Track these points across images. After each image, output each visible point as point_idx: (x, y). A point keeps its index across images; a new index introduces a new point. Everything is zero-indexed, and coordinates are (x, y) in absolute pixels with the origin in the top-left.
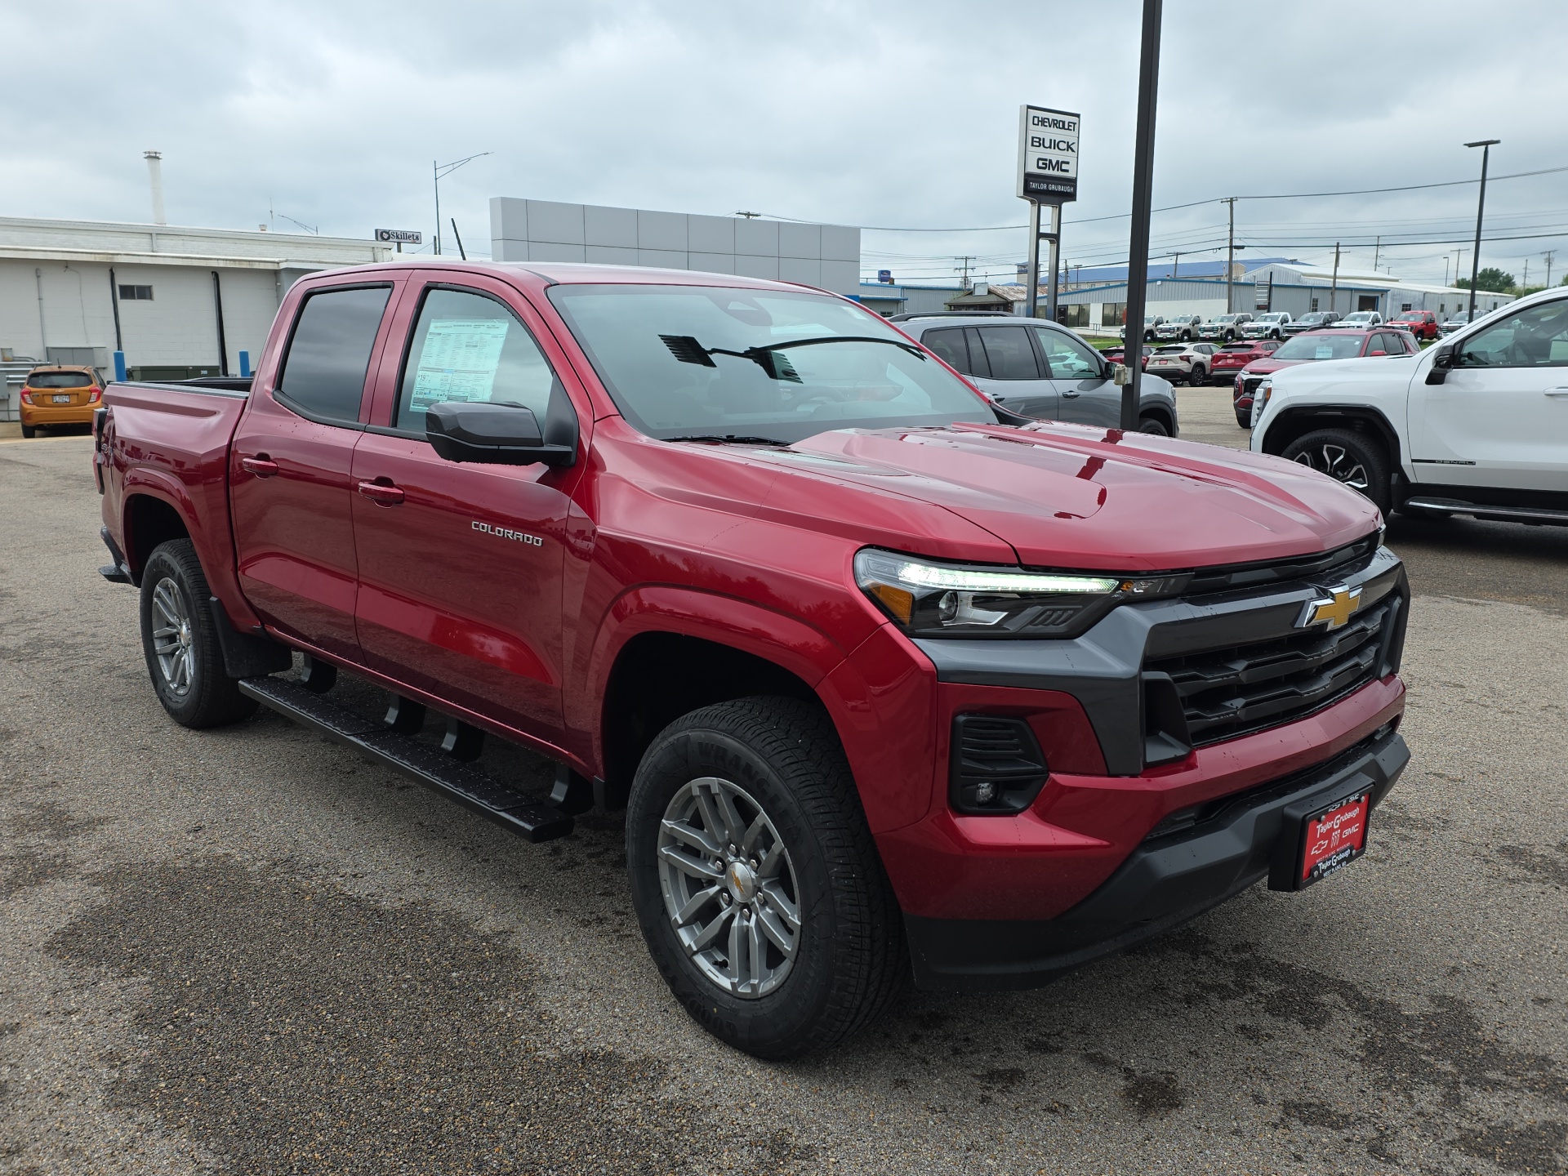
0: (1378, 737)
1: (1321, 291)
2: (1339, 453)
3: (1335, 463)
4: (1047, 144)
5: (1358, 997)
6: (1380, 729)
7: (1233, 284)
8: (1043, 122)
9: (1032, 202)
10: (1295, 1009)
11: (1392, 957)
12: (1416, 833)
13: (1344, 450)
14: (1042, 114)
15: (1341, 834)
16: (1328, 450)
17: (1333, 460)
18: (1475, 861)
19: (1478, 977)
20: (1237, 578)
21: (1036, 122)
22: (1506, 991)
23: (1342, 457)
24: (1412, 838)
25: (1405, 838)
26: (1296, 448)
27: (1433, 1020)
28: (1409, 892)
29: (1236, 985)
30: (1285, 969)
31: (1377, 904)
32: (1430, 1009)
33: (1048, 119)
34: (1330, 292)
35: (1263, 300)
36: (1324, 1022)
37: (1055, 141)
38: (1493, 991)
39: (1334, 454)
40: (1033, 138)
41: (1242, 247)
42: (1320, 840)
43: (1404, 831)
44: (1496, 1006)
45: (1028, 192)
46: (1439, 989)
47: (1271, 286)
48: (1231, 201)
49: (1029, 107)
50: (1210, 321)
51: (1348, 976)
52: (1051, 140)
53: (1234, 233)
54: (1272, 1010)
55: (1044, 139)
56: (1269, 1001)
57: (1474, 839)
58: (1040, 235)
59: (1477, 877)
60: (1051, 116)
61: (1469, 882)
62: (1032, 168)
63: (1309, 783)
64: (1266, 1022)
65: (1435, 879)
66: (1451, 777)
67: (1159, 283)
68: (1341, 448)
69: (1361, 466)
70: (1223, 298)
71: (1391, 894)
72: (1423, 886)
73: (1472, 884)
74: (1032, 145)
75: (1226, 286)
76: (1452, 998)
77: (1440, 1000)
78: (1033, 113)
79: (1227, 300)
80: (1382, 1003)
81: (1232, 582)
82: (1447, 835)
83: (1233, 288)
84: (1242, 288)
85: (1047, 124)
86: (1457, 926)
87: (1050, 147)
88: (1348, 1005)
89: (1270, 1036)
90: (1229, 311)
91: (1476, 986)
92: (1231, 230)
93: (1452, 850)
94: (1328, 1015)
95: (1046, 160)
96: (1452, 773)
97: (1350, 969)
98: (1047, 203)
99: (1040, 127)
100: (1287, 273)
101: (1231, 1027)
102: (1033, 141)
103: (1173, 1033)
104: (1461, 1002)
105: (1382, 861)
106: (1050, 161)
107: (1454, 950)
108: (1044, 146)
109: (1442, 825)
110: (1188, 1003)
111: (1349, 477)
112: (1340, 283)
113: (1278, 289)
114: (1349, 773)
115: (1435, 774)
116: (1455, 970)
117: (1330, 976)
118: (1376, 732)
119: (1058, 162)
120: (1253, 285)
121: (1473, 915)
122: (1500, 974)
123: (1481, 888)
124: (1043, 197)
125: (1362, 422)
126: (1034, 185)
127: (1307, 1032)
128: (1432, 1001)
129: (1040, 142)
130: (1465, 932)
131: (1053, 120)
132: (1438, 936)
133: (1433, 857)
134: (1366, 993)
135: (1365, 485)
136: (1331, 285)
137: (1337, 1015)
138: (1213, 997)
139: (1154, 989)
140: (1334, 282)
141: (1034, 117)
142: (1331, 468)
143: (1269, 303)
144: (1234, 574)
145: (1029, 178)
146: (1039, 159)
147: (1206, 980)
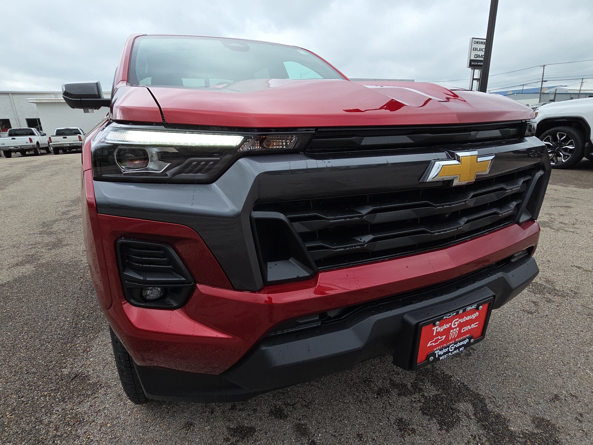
0: (513, 260)
1: (574, 95)
2: (563, 135)
3: (561, 139)
4: (478, 50)
5: (484, 410)
6: (516, 255)
7: (542, 94)
8: (477, 43)
9: (472, 69)
10: (439, 411)
11: (517, 380)
12: (557, 299)
13: (566, 134)
14: (477, 40)
15: (460, 330)
16: (559, 134)
17: (560, 138)
18: (588, 319)
19: (571, 407)
20: (367, 141)
21: (475, 43)
22: (589, 422)
23: (565, 137)
24: (553, 301)
25: (549, 301)
26: (546, 134)
27: (529, 439)
28: (541, 335)
29: (412, 386)
30: (447, 378)
31: (519, 340)
32: (530, 428)
33: (479, 42)
34: (577, 95)
35: (552, 98)
36: (453, 426)
37: (481, 49)
38: (579, 420)
39: (561, 136)
40: (474, 48)
41: (546, 81)
42: (436, 336)
43: (550, 296)
44: (579, 434)
45: (471, 66)
46: (541, 411)
47: (556, 94)
48: (544, 66)
49: (473, 38)
50: (532, 106)
51: (483, 390)
52: (480, 49)
53: (544, 77)
54: (424, 411)
55: (477, 48)
56: (426, 402)
57: (590, 305)
58: (474, 79)
59: (587, 330)
60: (480, 41)
61: (581, 333)
62: (473, 58)
63: (435, 295)
64: (417, 418)
65: (560, 328)
66: (585, 269)
67: (516, 94)
68: (564, 133)
69: (573, 140)
70: (536, 98)
71: (530, 335)
72: (552, 332)
73: (583, 335)
74: (473, 50)
75: (539, 94)
76: (548, 421)
77: (539, 422)
78: (474, 40)
79: (539, 99)
80: (498, 416)
81: (362, 144)
82: (574, 302)
83: (542, 95)
84: (545, 95)
85: (479, 43)
86: (566, 363)
87: (479, 51)
88: (475, 414)
89: (413, 431)
90: (539, 102)
91: (568, 413)
92: (543, 76)
93: (575, 311)
94: (459, 419)
95: (478, 55)
96: (585, 266)
97: (487, 385)
98: (477, 69)
99: (476, 44)
100: (563, 89)
101: (393, 419)
102: (473, 49)
103: (356, 417)
104: (553, 426)
105: (531, 313)
106: (479, 55)
107: (559, 382)
108: (477, 51)
109: (573, 295)
110: (378, 394)
111: (567, 144)
112: (581, 92)
113: (558, 95)
114: (475, 288)
115: (576, 267)
116: (556, 397)
117: (471, 389)
118: (512, 257)
119: (481, 55)
120: (549, 94)
121: (579, 356)
122: (588, 406)
123: (588, 338)
124: (476, 67)
125: (576, 124)
126: (473, 63)
127: (439, 432)
128: (533, 422)
129: (476, 49)
130: (570, 368)
131: (481, 42)
132: (552, 369)
133: (563, 314)
134: (490, 407)
135: (574, 147)
136: (578, 93)
137: (464, 421)
138: (394, 392)
139: (365, 382)
140: (580, 92)
141: (474, 41)
142: (559, 141)
143: (554, 99)
144: (365, 138)
145: (471, 61)
146: (475, 55)
147: (397, 379)
